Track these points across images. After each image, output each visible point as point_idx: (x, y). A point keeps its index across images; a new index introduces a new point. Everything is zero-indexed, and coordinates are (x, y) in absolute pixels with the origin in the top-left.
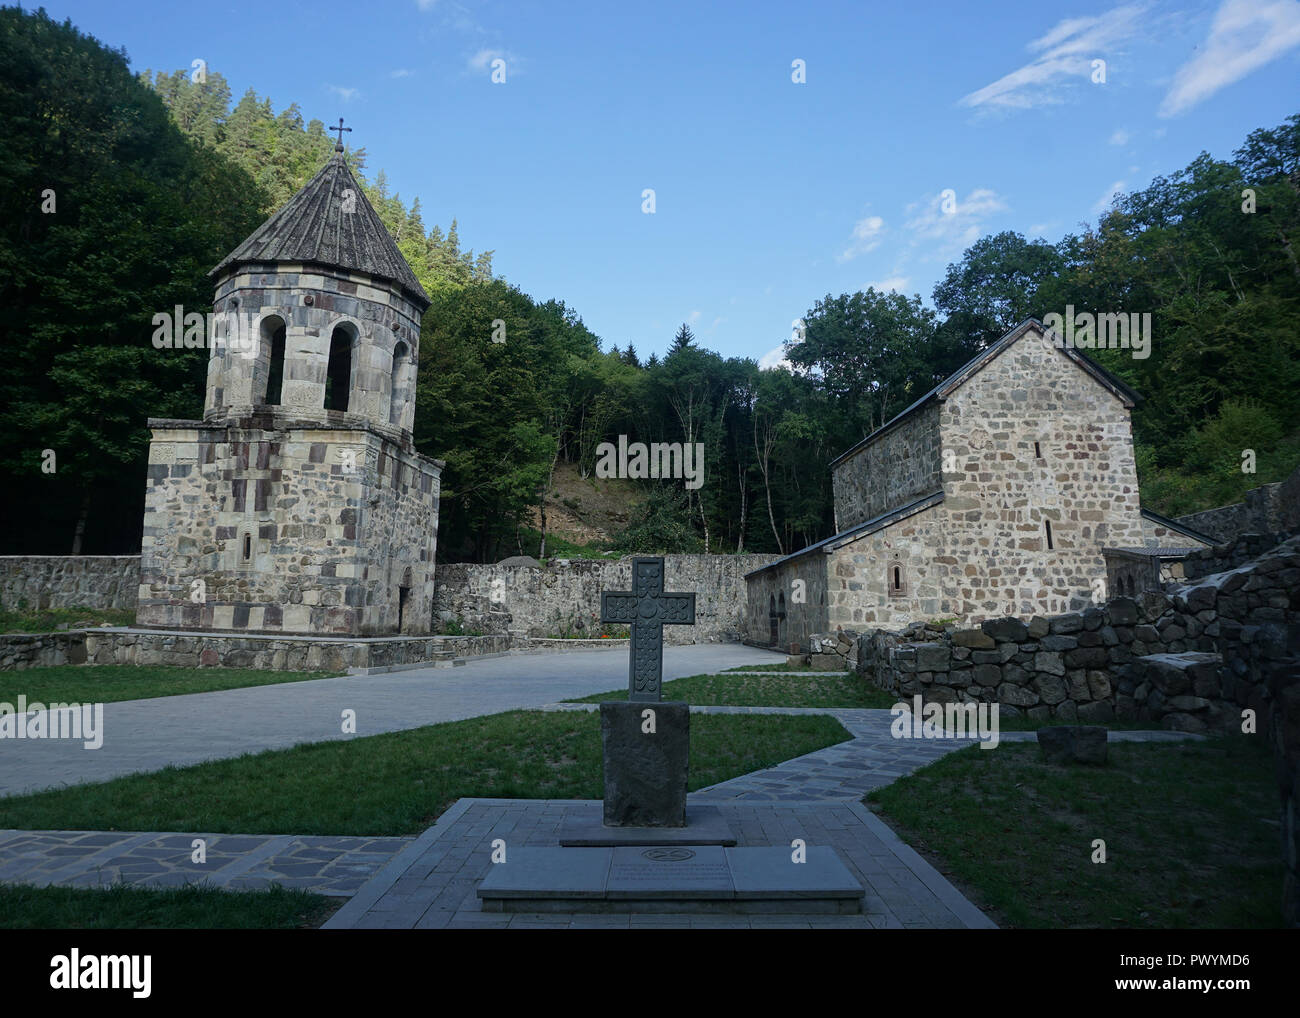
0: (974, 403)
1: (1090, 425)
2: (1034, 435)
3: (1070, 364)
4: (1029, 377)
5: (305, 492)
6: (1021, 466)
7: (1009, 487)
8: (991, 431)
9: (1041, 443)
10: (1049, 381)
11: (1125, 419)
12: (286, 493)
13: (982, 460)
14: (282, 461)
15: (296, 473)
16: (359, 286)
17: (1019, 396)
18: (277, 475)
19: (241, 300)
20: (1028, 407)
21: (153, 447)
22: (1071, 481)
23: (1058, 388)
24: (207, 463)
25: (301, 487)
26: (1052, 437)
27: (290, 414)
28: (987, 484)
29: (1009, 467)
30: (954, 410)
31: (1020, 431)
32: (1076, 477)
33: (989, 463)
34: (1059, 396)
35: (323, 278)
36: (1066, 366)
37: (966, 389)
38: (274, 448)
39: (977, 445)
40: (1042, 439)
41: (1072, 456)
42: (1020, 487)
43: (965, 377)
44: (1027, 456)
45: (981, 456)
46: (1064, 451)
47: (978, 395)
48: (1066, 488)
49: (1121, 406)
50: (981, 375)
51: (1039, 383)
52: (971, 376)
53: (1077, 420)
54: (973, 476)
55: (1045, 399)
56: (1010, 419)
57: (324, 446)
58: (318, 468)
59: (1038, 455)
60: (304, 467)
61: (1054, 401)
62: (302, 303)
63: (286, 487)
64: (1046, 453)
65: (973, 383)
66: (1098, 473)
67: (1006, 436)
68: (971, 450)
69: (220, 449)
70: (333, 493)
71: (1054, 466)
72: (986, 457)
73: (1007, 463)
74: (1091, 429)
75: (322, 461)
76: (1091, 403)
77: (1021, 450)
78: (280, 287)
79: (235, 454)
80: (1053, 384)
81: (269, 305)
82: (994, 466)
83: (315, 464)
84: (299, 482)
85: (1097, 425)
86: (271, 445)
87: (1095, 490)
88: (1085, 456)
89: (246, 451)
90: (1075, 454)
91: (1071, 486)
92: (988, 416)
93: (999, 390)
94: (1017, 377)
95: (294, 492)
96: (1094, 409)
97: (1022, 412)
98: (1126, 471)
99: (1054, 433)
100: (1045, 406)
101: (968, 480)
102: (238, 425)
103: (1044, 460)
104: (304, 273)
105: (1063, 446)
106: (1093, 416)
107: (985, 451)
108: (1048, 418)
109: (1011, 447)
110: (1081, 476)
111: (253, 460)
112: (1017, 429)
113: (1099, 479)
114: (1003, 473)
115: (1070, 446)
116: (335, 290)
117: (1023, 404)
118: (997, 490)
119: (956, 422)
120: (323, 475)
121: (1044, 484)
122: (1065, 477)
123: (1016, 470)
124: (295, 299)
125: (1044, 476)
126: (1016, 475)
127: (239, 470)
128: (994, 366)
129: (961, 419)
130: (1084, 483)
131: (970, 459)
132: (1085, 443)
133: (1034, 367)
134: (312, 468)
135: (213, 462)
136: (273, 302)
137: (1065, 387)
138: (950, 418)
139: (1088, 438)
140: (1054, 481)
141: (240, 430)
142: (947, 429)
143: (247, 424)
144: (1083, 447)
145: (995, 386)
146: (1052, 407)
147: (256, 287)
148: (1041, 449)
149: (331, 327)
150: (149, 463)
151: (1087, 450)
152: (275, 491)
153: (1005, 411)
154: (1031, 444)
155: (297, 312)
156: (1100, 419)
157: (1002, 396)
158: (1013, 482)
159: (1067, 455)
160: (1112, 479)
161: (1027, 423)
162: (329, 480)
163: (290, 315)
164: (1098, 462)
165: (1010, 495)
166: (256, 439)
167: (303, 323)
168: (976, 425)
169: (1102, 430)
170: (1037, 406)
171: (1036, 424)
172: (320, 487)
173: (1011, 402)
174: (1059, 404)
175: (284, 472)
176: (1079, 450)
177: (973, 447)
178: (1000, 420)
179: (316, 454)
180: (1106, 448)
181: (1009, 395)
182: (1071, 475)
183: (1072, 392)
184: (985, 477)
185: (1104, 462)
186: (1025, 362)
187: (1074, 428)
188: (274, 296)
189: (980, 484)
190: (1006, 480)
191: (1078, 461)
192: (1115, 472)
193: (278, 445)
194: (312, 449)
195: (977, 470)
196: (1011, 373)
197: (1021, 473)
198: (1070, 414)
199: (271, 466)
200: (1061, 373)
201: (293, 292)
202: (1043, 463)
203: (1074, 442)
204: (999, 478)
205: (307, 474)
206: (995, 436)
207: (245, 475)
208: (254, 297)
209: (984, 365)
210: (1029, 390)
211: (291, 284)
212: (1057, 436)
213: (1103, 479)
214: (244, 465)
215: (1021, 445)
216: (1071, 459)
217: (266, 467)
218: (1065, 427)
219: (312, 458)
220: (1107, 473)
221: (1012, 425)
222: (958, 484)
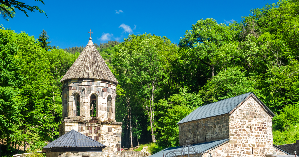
0: (237, 115)
1: (263, 122)
2: (250, 125)
3: (259, 106)
4: (250, 109)
5: (108, 139)
6: (247, 132)
7: (244, 138)
8: (241, 123)
9: (252, 126)
10: (255, 110)
11: (271, 121)
12: (103, 139)
13: (238, 131)
14: (101, 132)
15: (105, 134)
16: (111, 85)
17: (248, 114)
18: (100, 135)
19: (85, 88)
20: (249, 117)
21: (66, 127)
22: (258, 137)
23: (257, 112)
24: (81, 131)
25: (107, 138)
26: (254, 125)
27: (101, 119)
28: (239, 137)
29: (244, 133)
30: (233, 117)
31: (247, 123)
32: (259, 136)
33: (240, 131)
34: (256, 114)
35: (105, 84)
36: (258, 106)
37: (235, 112)
38: (98, 128)
39: (237, 127)
40: (252, 125)
41: (258, 130)
42: (246, 138)
43: (236, 108)
44: (248, 130)
45: (238, 130)
46: (257, 129)
47: (238, 113)
48: (257, 138)
49: (270, 117)
50: (239, 108)
51: (252, 110)
52: (237, 108)
53: (260, 121)
54: (236, 135)
55: (253, 115)
56: (245, 120)
57: (111, 128)
58: (110, 134)
59: (251, 130)
60: (107, 133)
61: (255, 115)
62: (101, 90)
63: (103, 138)
64: (253, 129)
65: (237, 110)
66: (264, 135)
67: (244, 125)
68: (236, 128)
69: (84, 128)
70: (114, 140)
71: (254, 133)
72: (239, 130)
73: (244, 131)
74: (263, 123)
75: (111, 132)
76: (263, 116)
77: (247, 128)
78: (96, 86)
79: (88, 129)
80: (255, 111)
81: (93, 90)
82: (241, 132)
83: (109, 132)
84: (106, 137)
85: (264, 122)
86: (98, 127)
87: (263, 139)
88: (261, 130)
89: (91, 128)
90: (259, 130)
91: (258, 138)
92: (240, 119)
93: (243, 112)
94: (247, 109)
95: (105, 139)
96: (264, 118)
97: (248, 118)
98: (270, 135)
99: (255, 124)
100: (253, 117)
101: (235, 136)
102: (89, 121)
103: (252, 131)
104: (102, 82)
105: (257, 128)
106: (264, 120)
107: (239, 128)
108: (254, 120)
109: (245, 128)
110: (260, 136)
111: (93, 131)
112: (246, 123)
113: (264, 136)
114: (243, 134)
115: (258, 128)
116: (107, 87)
117: (248, 116)
118: (241, 139)
119: (233, 120)
120: (112, 135)
121: (252, 137)
122: (256, 136)
123: (245, 133)
124: (100, 89)
125: (252, 135)
126: (246, 135)
127: (90, 133)
128: (242, 106)
129: (234, 120)
130: (261, 137)
131: (236, 130)
132: (262, 127)
133: (251, 106)
134: (109, 133)
135: (83, 131)
136: (94, 89)
137: (258, 112)
138: (231, 119)
139: (262, 125)
140: (254, 137)
141: (89, 123)
142: (230, 122)
143: (91, 121)
144: (261, 128)
145: (242, 111)
146: (255, 117)
147: (89, 85)
148: (252, 128)
149: (107, 96)
150: (65, 131)
151: (262, 129)
152: (100, 139)
153: (244, 118)
154: (249, 127)
155: (100, 92)
156: (265, 121)
157: (243, 114)
158: (245, 137)
159: (257, 130)
160: (267, 136)
161: (249, 121)
162: (113, 136)
163: (99, 93)
164: (264, 132)
165: (244, 140)
166: (93, 126)
167: (102, 96)
168: (237, 121)
169: (266, 124)
170: (252, 117)
171: (251, 122)
172: (111, 138)
173: (246, 115)
174: (256, 116)
175: (102, 134)
176: (260, 129)
177: (236, 127)
178: (243, 120)
179: (110, 130)
180: (266, 128)
181: (245, 114)
182: (258, 135)
183: (259, 113)
184: (239, 135)
185: (266, 132)
186: (249, 105)
187: (259, 123)
188: (94, 88)
189: (237, 137)
190: (243, 136)
191: (260, 131)
192: (268, 135)
193: (100, 127)
194: (108, 128)
195: (237, 133)
196: (246, 108)
197: (247, 134)
198: (259, 119)
199: (98, 133)
200: (257, 108)
201: (99, 87)
202: (252, 132)
203: (259, 126)
204: (242, 136)
205: (108, 135)
206: (242, 124)
207: (91, 135)
208: (89, 88)
209: (240, 105)
210: (250, 112)
211: (98, 85)
212: (256, 125)
213: (265, 136)
214: (91, 132)
215: (247, 127)
216: (258, 131)
217: (97, 133)
218: (257, 123)
219: (109, 131)
220: (266, 135)
221: (245, 122)
222: (232, 137)
